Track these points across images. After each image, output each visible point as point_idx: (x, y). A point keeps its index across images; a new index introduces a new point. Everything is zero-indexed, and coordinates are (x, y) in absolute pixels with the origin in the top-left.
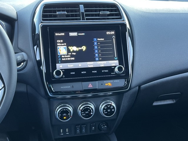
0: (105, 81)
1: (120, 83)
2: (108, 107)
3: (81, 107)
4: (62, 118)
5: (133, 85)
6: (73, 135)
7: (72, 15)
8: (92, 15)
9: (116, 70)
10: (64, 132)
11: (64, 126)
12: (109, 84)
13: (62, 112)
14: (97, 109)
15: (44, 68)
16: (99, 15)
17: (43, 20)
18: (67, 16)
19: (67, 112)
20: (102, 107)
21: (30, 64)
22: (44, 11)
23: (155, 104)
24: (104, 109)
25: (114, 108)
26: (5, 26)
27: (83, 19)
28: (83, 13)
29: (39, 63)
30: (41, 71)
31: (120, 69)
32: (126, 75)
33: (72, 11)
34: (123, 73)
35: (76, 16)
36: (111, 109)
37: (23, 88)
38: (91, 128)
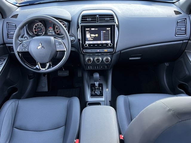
0: (104, 49)
1: (111, 50)
2: (107, 59)
3: (96, 58)
4: (88, 62)
5: (117, 51)
6: (93, 69)
7: (94, 20)
8: (102, 20)
9: (109, 45)
10: (90, 67)
11: (90, 65)
12: (106, 50)
13: (88, 60)
14: (102, 60)
15: (81, 42)
16: (104, 20)
17: (82, 22)
18: (92, 20)
19: (90, 60)
20: (104, 59)
21: (76, 40)
22: (82, 18)
23: (130, 59)
24: (105, 60)
25: (109, 60)
26: (67, 25)
27: (98, 22)
28: (98, 17)
29: (79, 40)
30: (80, 43)
31: (111, 45)
32: (113, 47)
33: (94, 18)
34: (112, 46)
35: (95, 20)
36: (108, 60)
37: (74, 49)
38: (101, 67)
